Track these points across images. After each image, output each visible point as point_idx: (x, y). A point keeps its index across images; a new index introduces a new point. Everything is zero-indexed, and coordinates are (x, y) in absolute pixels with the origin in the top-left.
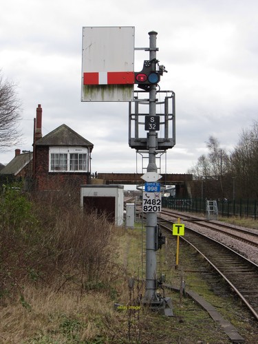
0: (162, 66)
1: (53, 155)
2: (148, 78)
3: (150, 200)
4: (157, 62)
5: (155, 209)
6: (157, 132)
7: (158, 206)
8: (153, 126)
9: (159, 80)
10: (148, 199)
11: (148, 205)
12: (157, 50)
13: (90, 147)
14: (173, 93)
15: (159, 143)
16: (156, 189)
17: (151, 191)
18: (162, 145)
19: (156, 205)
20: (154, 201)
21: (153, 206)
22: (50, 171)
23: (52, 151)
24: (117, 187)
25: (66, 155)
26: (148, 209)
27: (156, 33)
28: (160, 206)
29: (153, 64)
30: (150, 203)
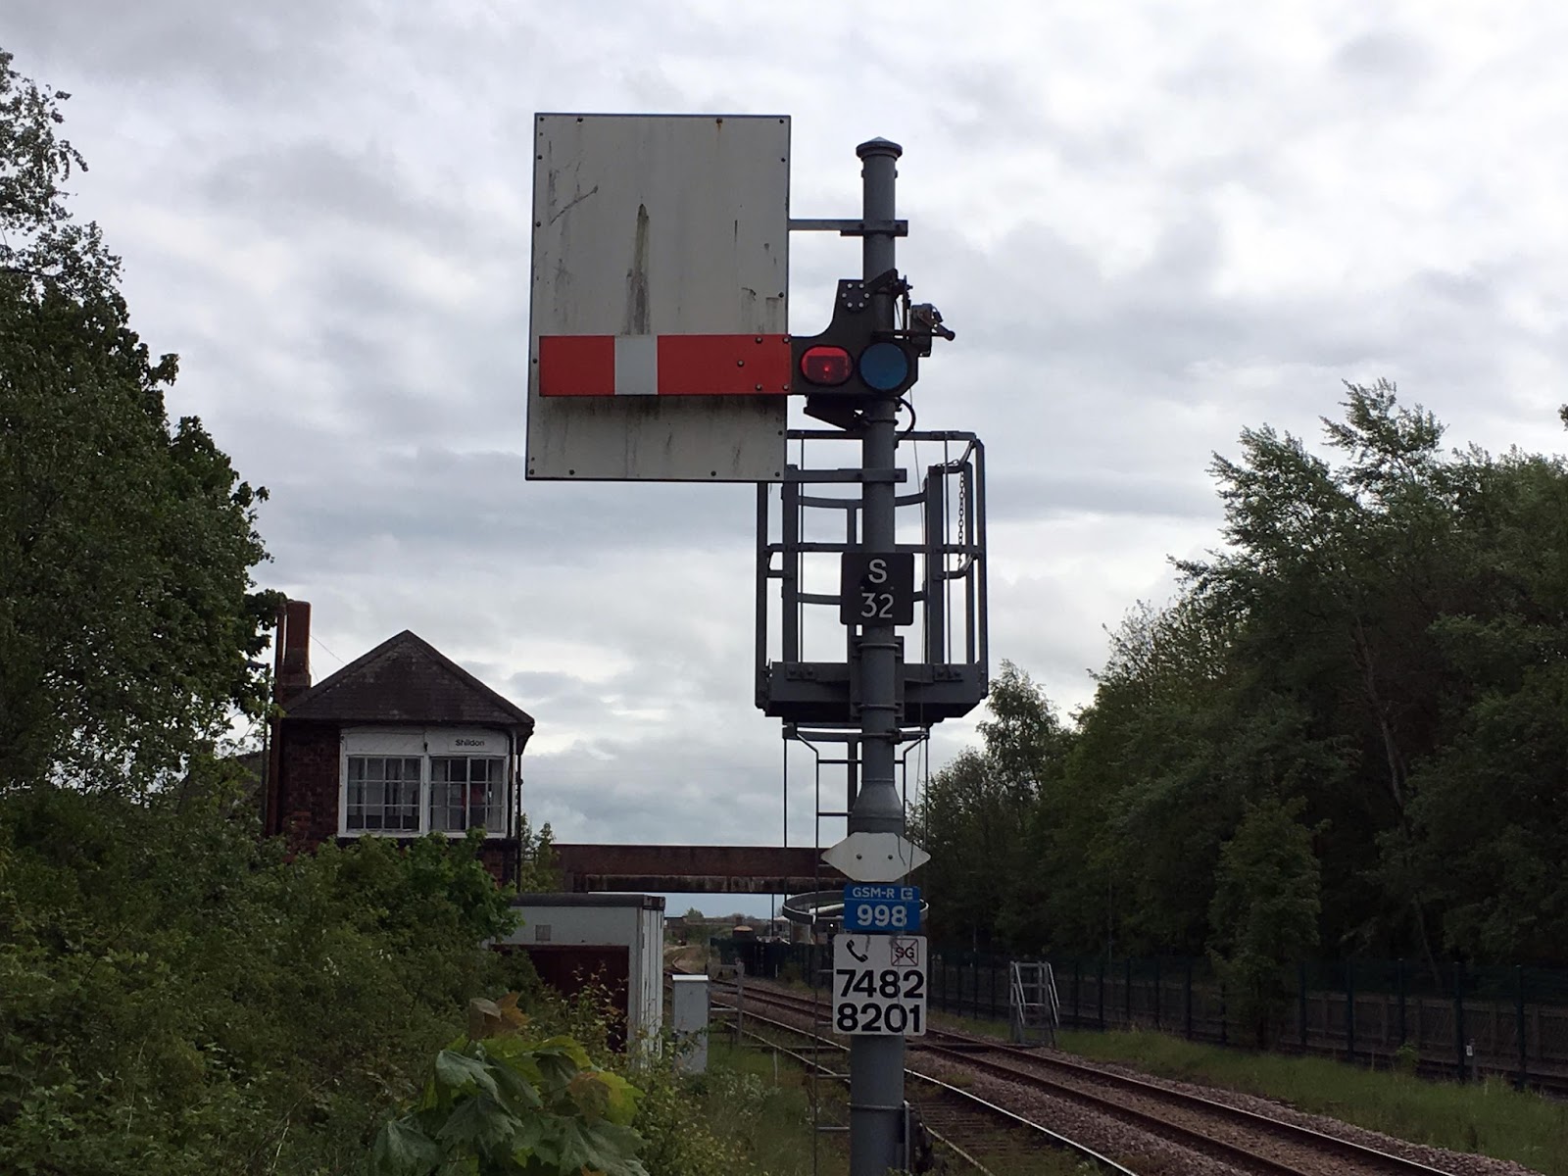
0: (928, 308)
1: (356, 763)
2: (856, 365)
3: (869, 974)
4: (903, 287)
5: (896, 1018)
6: (899, 630)
7: (908, 1004)
8: (880, 604)
9: (911, 377)
10: (860, 969)
11: (859, 999)
12: (902, 229)
13: (518, 727)
14: (976, 444)
15: (909, 686)
16: (899, 916)
17: (872, 930)
18: (923, 698)
19: (901, 1000)
20: (890, 979)
21: (884, 1003)
22: (343, 832)
23: (354, 746)
24: (639, 903)
25: (414, 764)
26: (863, 1019)
27: (896, 151)
28: (922, 1003)
29: (883, 300)
30: (871, 991)
